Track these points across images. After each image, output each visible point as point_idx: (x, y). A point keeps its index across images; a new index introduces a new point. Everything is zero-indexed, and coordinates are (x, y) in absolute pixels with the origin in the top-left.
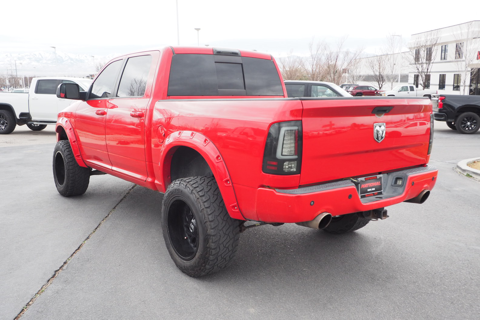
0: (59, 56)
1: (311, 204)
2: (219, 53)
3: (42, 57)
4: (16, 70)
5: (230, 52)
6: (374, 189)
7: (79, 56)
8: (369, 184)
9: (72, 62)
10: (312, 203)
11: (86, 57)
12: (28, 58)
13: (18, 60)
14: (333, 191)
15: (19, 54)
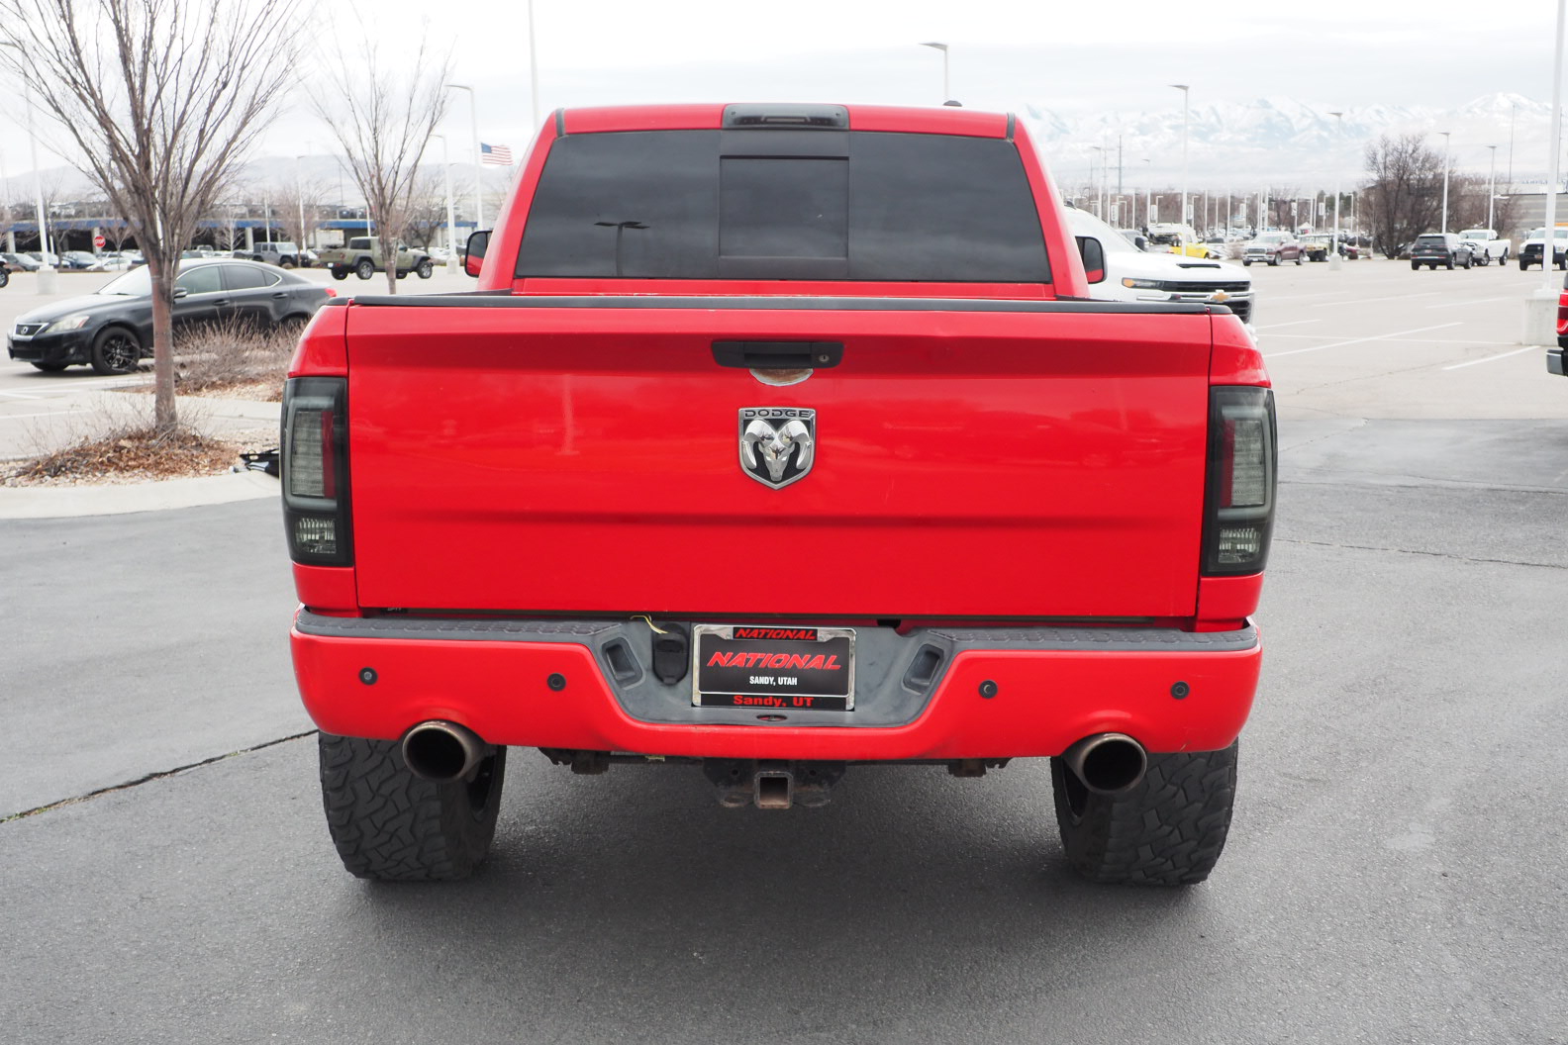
0: (1280, 114)
1: (361, 677)
2: (751, 122)
3: (1219, 121)
4: (1120, 169)
5: (804, 118)
6: (793, 681)
7: (1352, 111)
8: (759, 655)
9: (1325, 134)
10: (368, 676)
11: (1378, 112)
12: (1172, 127)
13: (1137, 133)
14: (462, 646)
15: (1144, 114)
